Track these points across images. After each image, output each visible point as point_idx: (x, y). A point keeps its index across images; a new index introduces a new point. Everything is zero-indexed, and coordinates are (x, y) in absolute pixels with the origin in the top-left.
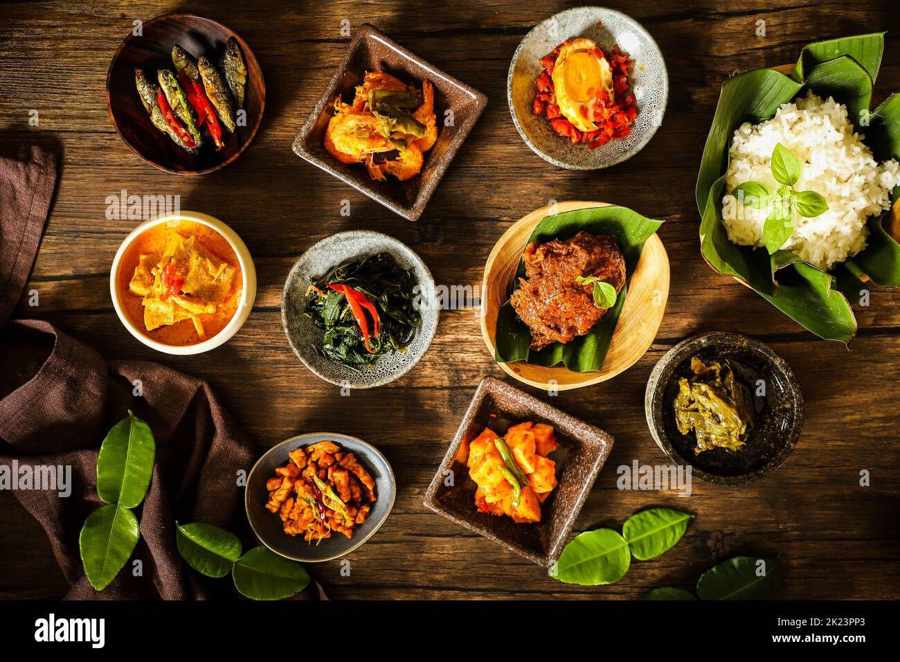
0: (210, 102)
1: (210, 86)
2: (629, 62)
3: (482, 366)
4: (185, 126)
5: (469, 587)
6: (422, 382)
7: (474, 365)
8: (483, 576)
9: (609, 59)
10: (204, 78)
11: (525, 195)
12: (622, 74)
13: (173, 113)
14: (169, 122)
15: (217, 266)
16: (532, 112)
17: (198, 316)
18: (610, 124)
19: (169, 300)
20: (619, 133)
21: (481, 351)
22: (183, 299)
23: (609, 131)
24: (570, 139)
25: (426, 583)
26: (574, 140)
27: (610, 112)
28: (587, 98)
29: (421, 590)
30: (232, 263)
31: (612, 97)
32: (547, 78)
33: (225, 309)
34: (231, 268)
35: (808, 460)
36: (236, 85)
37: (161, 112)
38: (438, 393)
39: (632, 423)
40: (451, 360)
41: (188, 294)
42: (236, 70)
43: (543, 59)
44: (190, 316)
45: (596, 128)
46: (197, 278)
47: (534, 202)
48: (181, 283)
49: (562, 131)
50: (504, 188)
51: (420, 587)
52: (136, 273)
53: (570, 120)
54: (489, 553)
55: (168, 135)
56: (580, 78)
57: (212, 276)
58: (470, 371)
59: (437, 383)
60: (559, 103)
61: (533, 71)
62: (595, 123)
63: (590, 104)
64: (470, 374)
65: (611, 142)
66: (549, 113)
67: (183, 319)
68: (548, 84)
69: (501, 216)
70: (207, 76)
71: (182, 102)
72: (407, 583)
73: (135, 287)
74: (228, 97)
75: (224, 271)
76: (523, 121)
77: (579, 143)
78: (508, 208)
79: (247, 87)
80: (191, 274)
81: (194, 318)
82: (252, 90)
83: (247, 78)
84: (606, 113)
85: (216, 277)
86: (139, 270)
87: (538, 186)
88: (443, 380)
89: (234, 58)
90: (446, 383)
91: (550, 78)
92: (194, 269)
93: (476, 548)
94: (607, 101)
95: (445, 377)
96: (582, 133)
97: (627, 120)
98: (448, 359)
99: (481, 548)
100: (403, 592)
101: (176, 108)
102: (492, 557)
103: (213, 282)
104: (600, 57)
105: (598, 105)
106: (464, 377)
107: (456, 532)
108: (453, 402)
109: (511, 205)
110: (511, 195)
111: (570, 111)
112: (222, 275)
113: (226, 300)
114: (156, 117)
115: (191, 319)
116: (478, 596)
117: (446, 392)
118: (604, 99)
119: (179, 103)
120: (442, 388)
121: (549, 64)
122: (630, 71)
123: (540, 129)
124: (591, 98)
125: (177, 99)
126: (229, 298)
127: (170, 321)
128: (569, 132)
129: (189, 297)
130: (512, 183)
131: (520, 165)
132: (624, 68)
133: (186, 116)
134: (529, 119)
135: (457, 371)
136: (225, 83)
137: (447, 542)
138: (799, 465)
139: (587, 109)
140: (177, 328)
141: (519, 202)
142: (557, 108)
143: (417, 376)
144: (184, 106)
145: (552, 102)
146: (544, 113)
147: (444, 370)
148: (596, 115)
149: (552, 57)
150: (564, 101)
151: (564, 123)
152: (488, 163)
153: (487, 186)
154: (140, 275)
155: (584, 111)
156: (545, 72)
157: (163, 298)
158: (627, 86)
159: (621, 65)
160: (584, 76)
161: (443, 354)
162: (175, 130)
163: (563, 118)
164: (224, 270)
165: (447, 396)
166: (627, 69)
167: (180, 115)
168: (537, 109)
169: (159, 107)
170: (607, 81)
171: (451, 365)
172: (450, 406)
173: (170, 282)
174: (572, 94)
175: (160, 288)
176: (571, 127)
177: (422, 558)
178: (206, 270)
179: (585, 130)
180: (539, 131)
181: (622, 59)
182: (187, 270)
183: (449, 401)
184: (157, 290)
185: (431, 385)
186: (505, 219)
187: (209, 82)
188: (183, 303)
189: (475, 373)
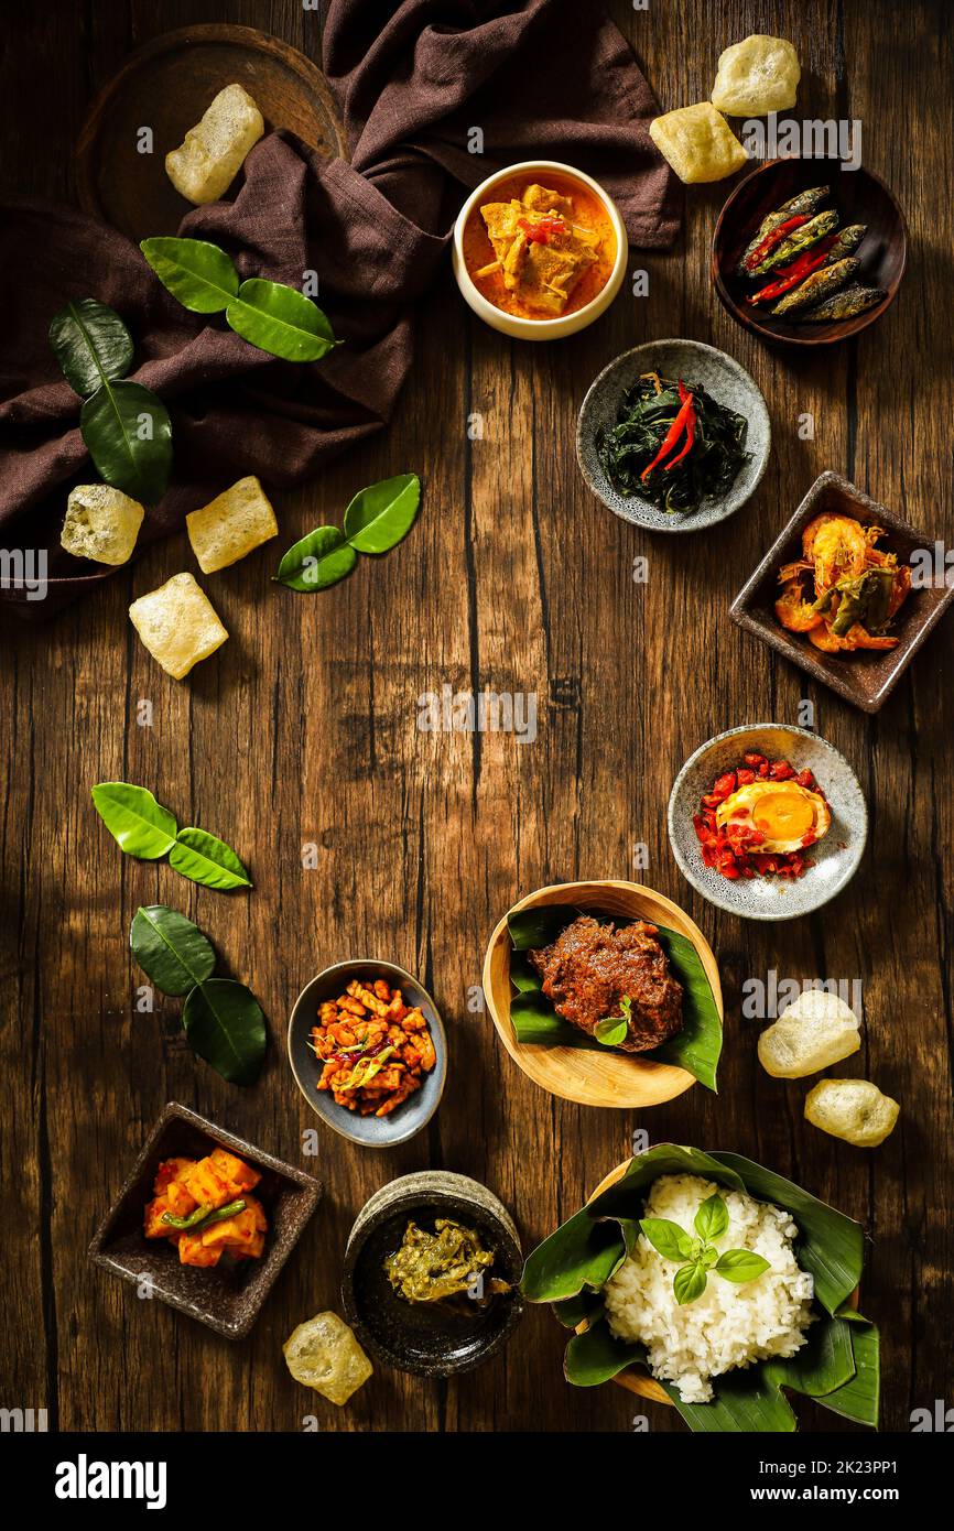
0: (806, 279)
1: (825, 274)
2: (793, 876)
3: (399, 756)
4: (771, 254)
5: (129, 739)
6: (379, 683)
7: (400, 747)
8: (143, 757)
9: (800, 852)
10: (834, 267)
11: (610, 809)
12: (779, 866)
13: (784, 238)
14: (773, 234)
15: (563, 286)
16: (748, 752)
17: (502, 266)
18: (722, 844)
19: (520, 230)
20: (708, 854)
21: (417, 755)
22: (522, 246)
23: (713, 842)
24: (710, 794)
25: (134, 687)
26: (707, 798)
27: (736, 844)
28: (757, 819)
29: (125, 682)
30: (567, 307)
31: (753, 850)
32: (787, 775)
33: (509, 303)
34: (561, 305)
35: (286, 1152)
36: (830, 308)
37: (783, 222)
38: (365, 702)
39: (330, 939)
40: (407, 718)
41: (528, 251)
42: (848, 305)
43: (811, 774)
44: (500, 258)
45: (720, 826)
46: (549, 260)
47: (601, 820)
48: (542, 240)
49: (721, 786)
50: (616, 782)
51: (129, 680)
52: (549, 192)
53: (733, 796)
54: (170, 765)
55: (755, 236)
56: (782, 814)
57: (551, 280)
58: (393, 741)
59: (378, 701)
60: (756, 784)
61: (797, 759)
62: (726, 825)
63: (749, 823)
64: (389, 742)
65: (698, 843)
66: (745, 772)
67: (497, 250)
68: (779, 776)
69: (583, 780)
70: (836, 269)
71: (800, 245)
72: (134, 663)
73: (533, 192)
74: (814, 299)
75: (558, 296)
76: (740, 738)
77: (703, 804)
78: (593, 789)
79: (830, 321)
80: (554, 253)
81: (498, 263)
82: (824, 329)
83: (841, 320)
84: (736, 839)
85: (550, 286)
86: (553, 195)
87: (620, 826)
88: (382, 708)
89: (864, 300)
90: (378, 712)
91: (787, 779)
92: (560, 256)
93: (177, 749)
94: (750, 843)
95: (385, 711)
96: (715, 809)
97: (724, 864)
98: (407, 714)
99: (176, 755)
100: (123, 659)
101: (791, 240)
102: (165, 769)
103: (544, 283)
104: (804, 842)
105: (746, 831)
106: (385, 735)
107: (196, 725)
108: (355, 720)
109: (597, 791)
110: (610, 792)
111: (744, 796)
112: (553, 294)
113: (521, 304)
114: (775, 218)
115: (495, 260)
116: (119, 752)
117: (367, 712)
118: (753, 839)
119: (797, 243)
120: (372, 707)
121: (804, 780)
122: (782, 876)
123: (726, 759)
124: (756, 825)
125: (802, 238)
126: (524, 308)
127: (492, 234)
128: (719, 793)
129: (524, 252)
130: (624, 793)
131: (646, 804)
132: (786, 869)
133: (784, 252)
134: (740, 747)
135: (392, 726)
136: (830, 293)
137: (183, 714)
138: (279, 1143)
139: (744, 817)
140: (483, 244)
141: (600, 803)
142: (750, 782)
143: (387, 676)
144: (797, 248)
145: (758, 778)
146: (743, 765)
147: (395, 709)
148: (735, 828)
149: (811, 784)
150: (758, 790)
151: (730, 788)
152: (648, 763)
153: (620, 762)
154: (547, 197)
155: (742, 813)
156: (795, 774)
157: (522, 223)
158: (763, 871)
159: (791, 866)
160: (784, 818)
161: (413, 708)
162: (764, 244)
163: (736, 788)
164: (560, 296)
165: (362, 713)
166: (784, 873)
167: (783, 246)
168: (751, 758)
169: (788, 220)
170: (773, 847)
171: (401, 717)
172: (350, 716)
173: (543, 227)
174: (766, 800)
175: (534, 218)
176: (724, 796)
177: (164, 682)
178: (558, 273)
179: (719, 812)
180: (724, 757)
181: (796, 868)
182: (557, 249)
183: (355, 715)
184: (532, 216)
185: (375, 693)
186: (580, 784)
187: (829, 274)
188: (517, 245)
189: (391, 748)
